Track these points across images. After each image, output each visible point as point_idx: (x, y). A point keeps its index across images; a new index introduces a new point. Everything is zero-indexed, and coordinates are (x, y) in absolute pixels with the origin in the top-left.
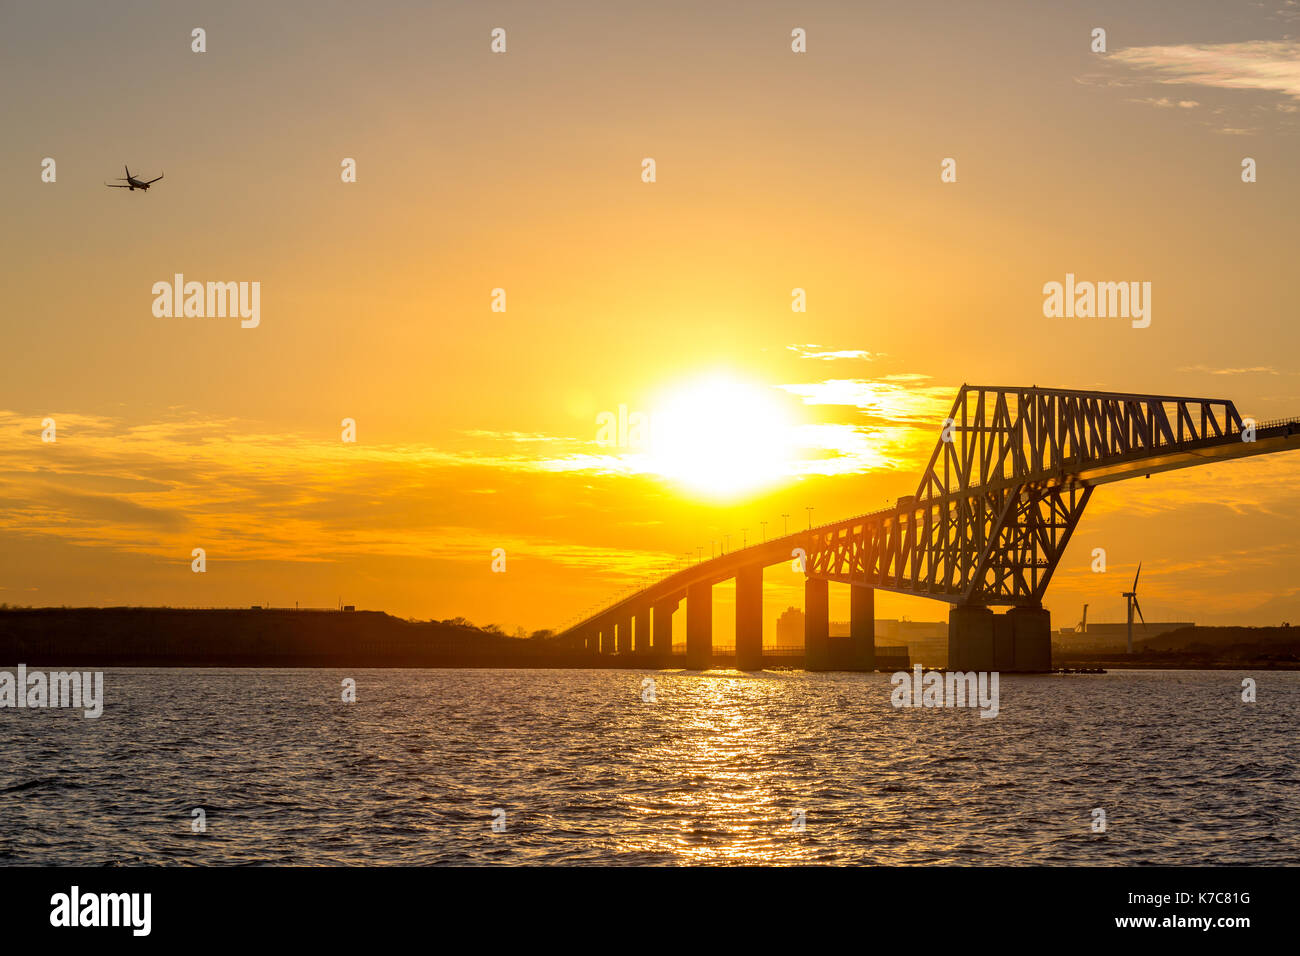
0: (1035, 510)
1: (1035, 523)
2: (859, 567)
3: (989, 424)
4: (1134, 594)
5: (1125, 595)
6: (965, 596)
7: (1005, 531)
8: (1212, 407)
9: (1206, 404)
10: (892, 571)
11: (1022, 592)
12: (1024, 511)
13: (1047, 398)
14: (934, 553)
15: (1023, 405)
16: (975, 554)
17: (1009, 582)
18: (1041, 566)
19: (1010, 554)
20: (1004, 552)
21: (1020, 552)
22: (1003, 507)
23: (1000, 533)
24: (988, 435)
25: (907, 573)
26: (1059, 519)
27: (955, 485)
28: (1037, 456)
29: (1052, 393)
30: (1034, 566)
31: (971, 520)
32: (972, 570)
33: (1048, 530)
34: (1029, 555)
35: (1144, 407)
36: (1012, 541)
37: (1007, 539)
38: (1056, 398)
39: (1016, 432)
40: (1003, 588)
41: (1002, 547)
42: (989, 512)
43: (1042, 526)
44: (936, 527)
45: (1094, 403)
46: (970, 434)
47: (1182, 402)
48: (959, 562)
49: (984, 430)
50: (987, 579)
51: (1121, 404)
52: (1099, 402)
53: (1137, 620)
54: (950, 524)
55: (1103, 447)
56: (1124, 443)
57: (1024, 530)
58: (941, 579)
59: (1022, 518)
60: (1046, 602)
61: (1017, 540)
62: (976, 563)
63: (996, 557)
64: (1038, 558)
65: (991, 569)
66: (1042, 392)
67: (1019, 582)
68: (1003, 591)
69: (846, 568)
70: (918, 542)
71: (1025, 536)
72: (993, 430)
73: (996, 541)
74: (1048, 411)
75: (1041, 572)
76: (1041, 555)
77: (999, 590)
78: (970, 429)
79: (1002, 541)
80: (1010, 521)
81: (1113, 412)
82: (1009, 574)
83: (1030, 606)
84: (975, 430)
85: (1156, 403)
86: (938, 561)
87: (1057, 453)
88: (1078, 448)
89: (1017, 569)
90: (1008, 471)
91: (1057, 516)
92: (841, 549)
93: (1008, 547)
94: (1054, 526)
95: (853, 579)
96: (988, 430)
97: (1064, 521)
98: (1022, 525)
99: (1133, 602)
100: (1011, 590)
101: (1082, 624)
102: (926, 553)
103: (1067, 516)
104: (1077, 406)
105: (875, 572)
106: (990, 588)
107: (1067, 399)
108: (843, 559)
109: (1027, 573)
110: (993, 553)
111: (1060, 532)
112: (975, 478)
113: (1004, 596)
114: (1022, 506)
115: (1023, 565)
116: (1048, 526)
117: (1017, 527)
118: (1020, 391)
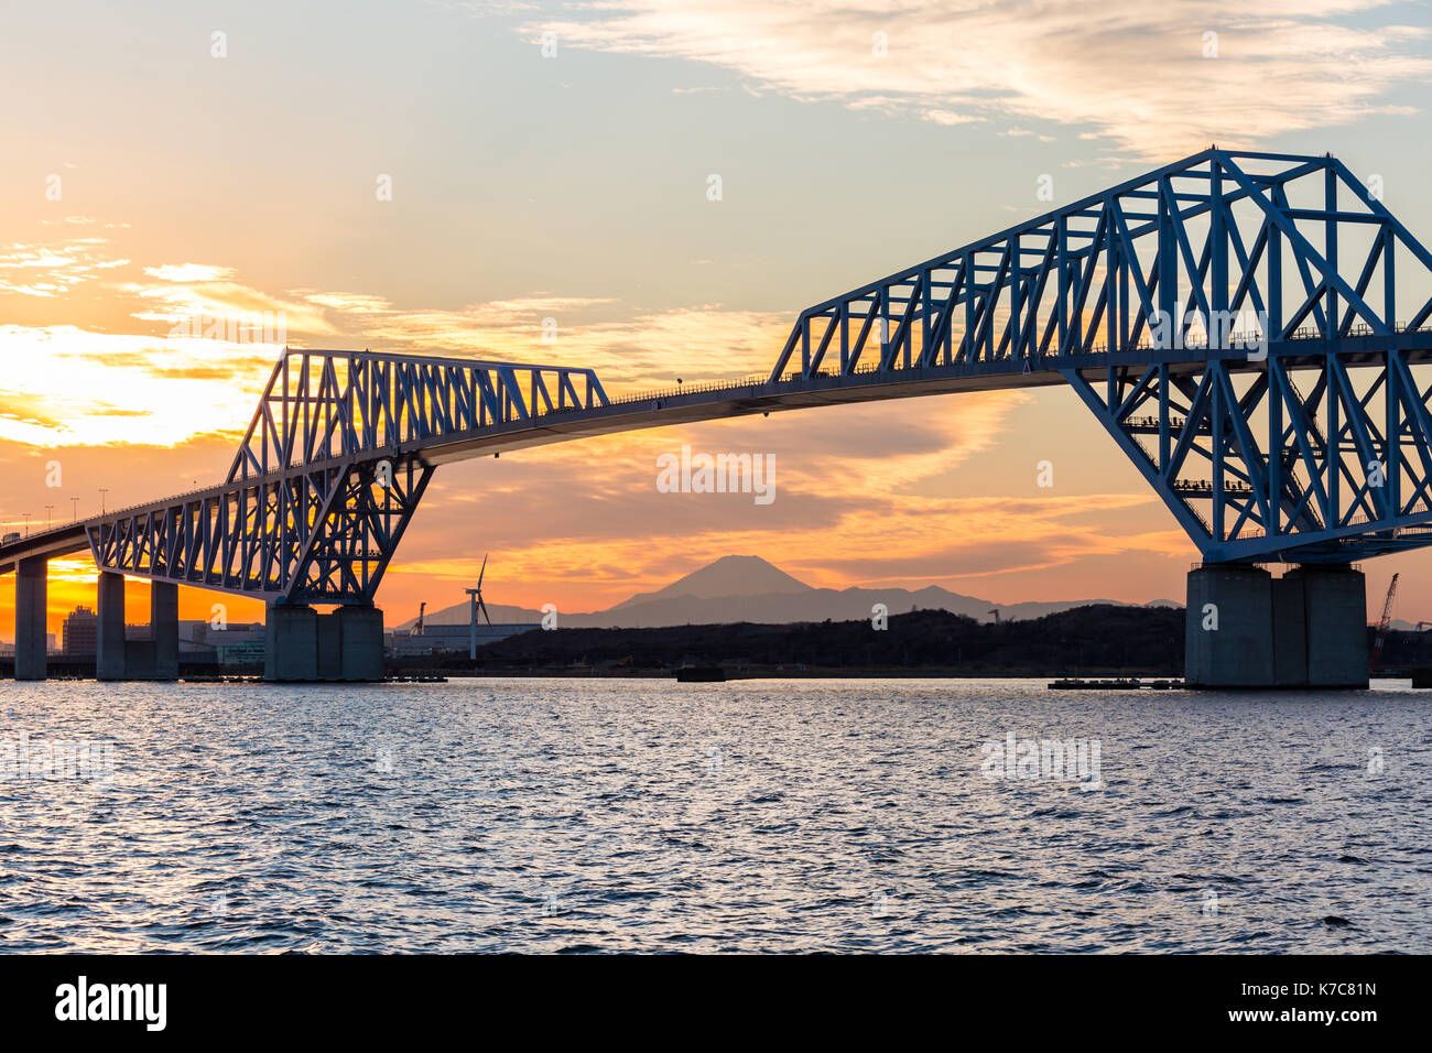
0: (366, 493)
1: (367, 509)
2: (161, 559)
3: (314, 392)
4: (478, 592)
5: (468, 592)
6: (285, 593)
7: (332, 517)
8: (572, 377)
9: (564, 373)
10: (200, 565)
11: (350, 589)
12: (354, 495)
13: (381, 364)
14: (249, 543)
15: (354, 371)
16: (296, 544)
17: (336, 577)
18: (373, 559)
19: (338, 545)
20: (331, 543)
21: (348, 542)
22: (329, 489)
23: (325, 520)
24: (313, 406)
25: (217, 568)
26: (394, 505)
27: (273, 463)
28: (370, 432)
29: (388, 358)
30: (365, 557)
31: (293, 505)
32: (293, 563)
33: (382, 517)
34: (359, 545)
35: (493, 374)
36: (339, 529)
37: (334, 527)
38: (393, 364)
39: (345, 404)
40: (329, 584)
41: (327, 536)
42: (313, 496)
43: (375, 512)
44: (251, 513)
45: (435, 370)
46: (291, 405)
47: (536, 371)
48: (278, 554)
49: (308, 400)
50: (310, 573)
51: (467, 373)
52: (442, 368)
53: (482, 620)
54: (268, 509)
55: (446, 422)
56: (470, 417)
57: (353, 516)
58: (257, 574)
59: (351, 503)
60: (379, 600)
61: (345, 528)
62: (298, 555)
63: (321, 549)
64: (370, 549)
65: (315, 562)
66: (376, 357)
67: (348, 576)
68: (329, 588)
69: (145, 561)
70: (231, 531)
71: (355, 524)
72: (320, 400)
73: (322, 528)
74: (382, 379)
75: (373, 566)
76: (373, 546)
77: (324, 586)
78: (292, 399)
79: (328, 530)
80: (338, 506)
81: (458, 379)
82: (335, 568)
83: (360, 603)
84: (298, 400)
85: (507, 371)
86: (253, 552)
87: (393, 429)
88: (417, 423)
89: (345, 562)
90: (336, 448)
91: (392, 500)
92: (140, 539)
93: (336, 536)
94: (388, 512)
95: (153, 573)
96: (313, 400)
97: (400, 507)
98: (352, 511)
99: (477, 600)
100: (338, 585)
101: (419, 625)
102: (240, 544)
103: (403, 500)
104: (416, 374)
105: (180, 565)
106: (314, 584)
107: (404, 365)
108: (143, 550)
109: (357, 567)
110: (318, 543)
111: (395, 520)
112: (298, 456)
113: (330, 593)
114: (352, 489)
115: (352, 557)
116: (382, 512)
117: (346, 512)
118: (351, 356)
